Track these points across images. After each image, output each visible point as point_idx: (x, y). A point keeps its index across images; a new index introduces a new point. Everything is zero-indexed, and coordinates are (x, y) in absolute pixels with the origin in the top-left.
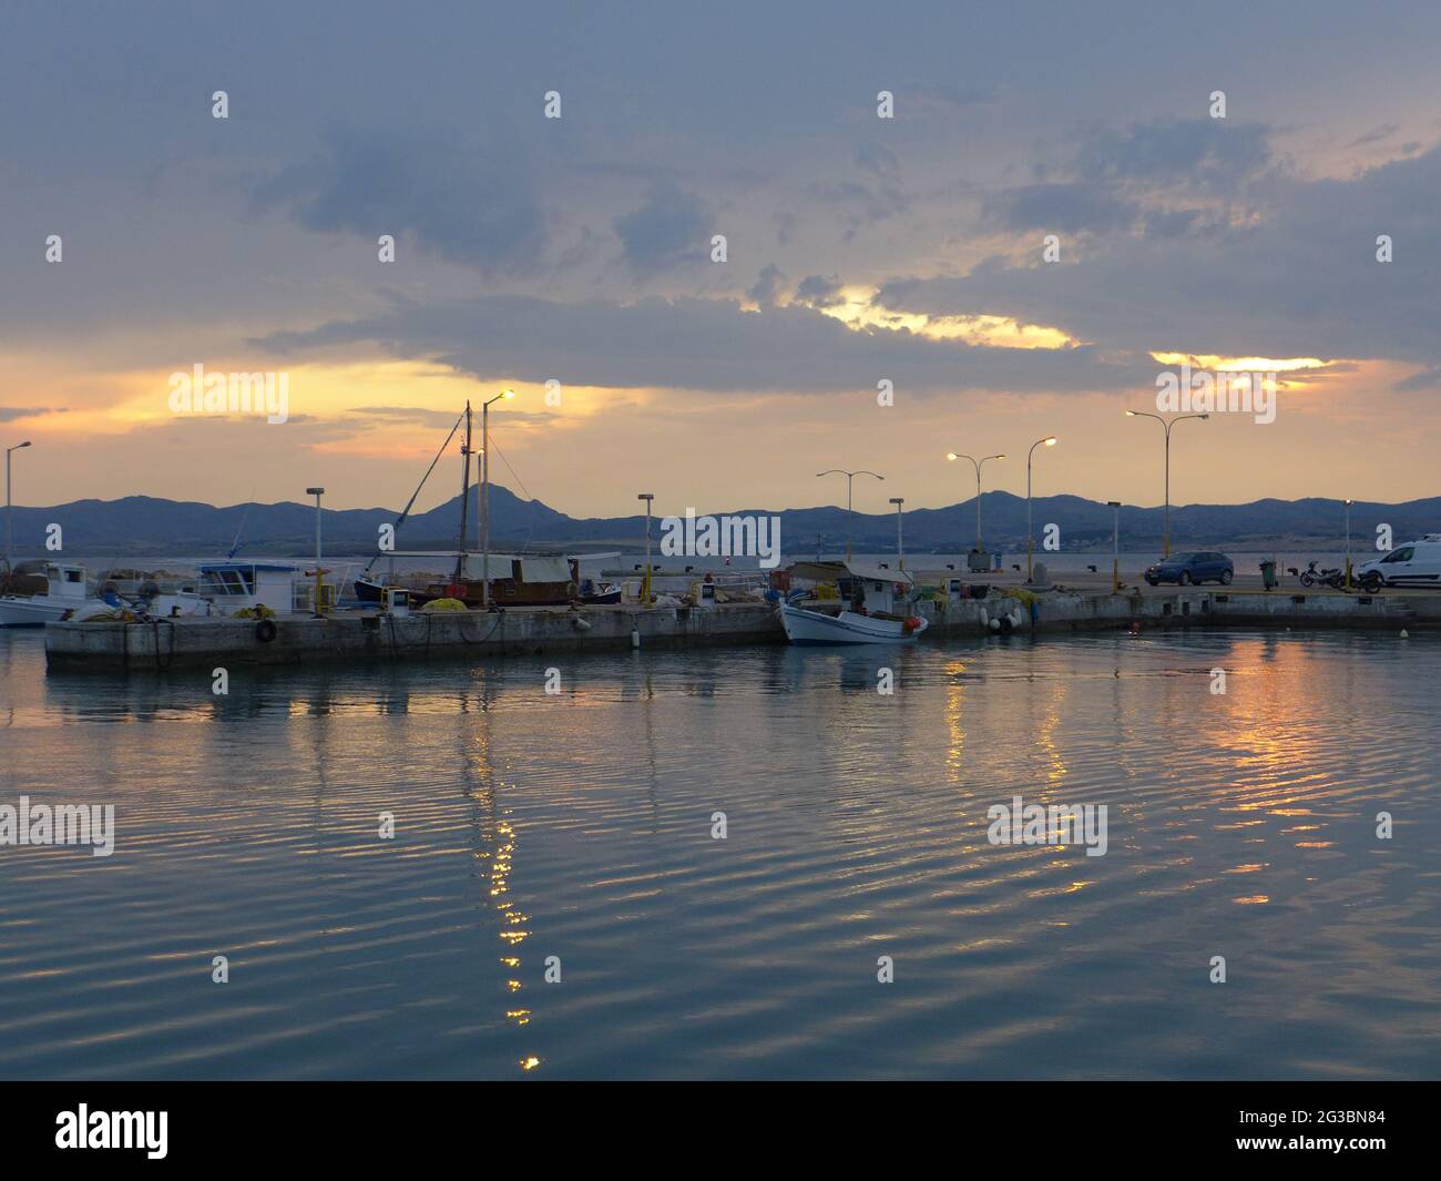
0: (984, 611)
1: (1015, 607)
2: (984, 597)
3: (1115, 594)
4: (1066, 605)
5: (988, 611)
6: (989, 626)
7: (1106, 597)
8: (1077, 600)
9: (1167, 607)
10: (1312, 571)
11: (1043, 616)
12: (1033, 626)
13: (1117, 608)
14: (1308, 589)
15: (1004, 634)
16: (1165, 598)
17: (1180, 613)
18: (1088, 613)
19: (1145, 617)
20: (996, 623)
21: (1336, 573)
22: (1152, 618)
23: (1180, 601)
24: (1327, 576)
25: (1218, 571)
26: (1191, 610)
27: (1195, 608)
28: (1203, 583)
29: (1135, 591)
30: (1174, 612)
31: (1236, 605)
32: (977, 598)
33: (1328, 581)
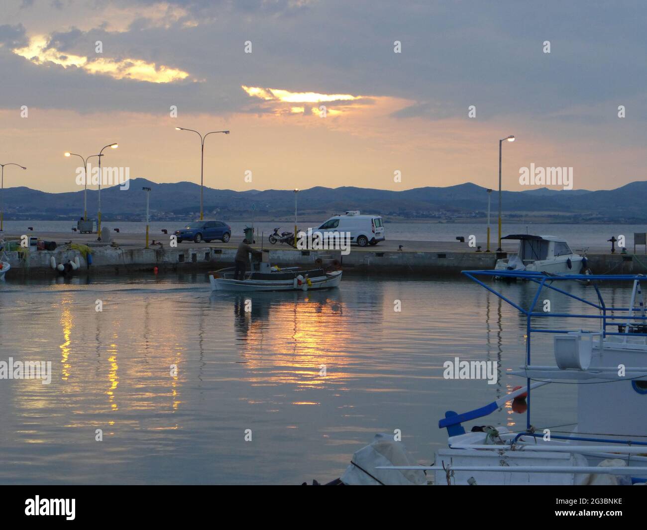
0: (53, 258)
1: (75, 256)
2: (53, 250)
3: (146, 248)
4: (111, 255)
5: (57, 259)
6: (57, 268)
7: (139, 250)
8: (119, 252)
9: (181, 257)
10: (276, 234)
11: (95, 263)
12: (88, 268)
13: (148, 257)
14: (274, 245)
15: (67, 274)
16: (181, 251)
17: (190, 260)
18: (127, 260)
19: (166, 263)
20: (61, 267)
21: (291, 235)
22: (171, 264)
23: (191, 252)
24: (285, 237)
25: (221, 234)
26: (198, 259)
27: (200, 257)
28: (212, 241)
29: (160, 246)
30: (186, 260)
31: (227, 256)
32: (49, 250)
33: (286, 240)
